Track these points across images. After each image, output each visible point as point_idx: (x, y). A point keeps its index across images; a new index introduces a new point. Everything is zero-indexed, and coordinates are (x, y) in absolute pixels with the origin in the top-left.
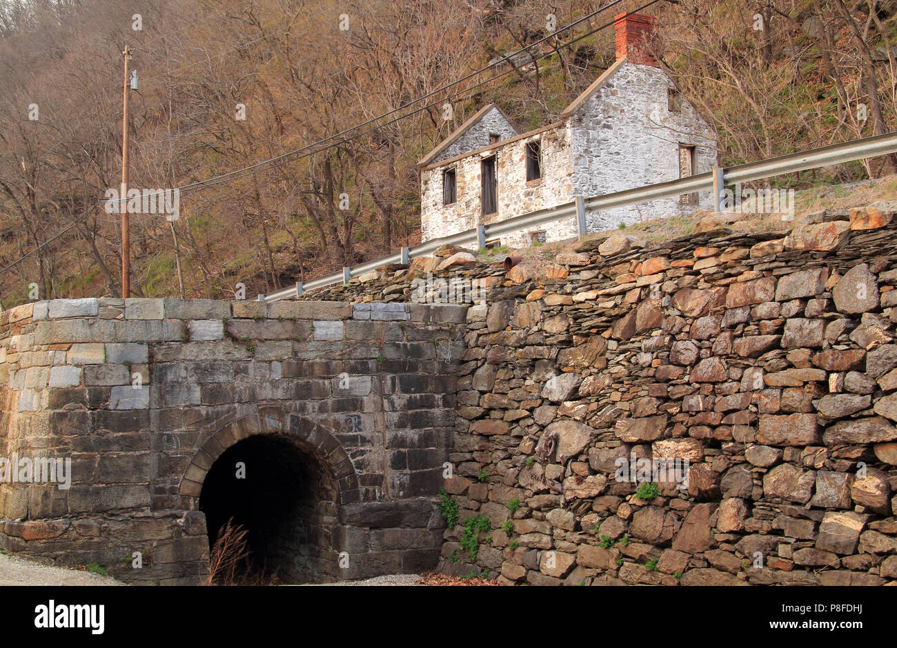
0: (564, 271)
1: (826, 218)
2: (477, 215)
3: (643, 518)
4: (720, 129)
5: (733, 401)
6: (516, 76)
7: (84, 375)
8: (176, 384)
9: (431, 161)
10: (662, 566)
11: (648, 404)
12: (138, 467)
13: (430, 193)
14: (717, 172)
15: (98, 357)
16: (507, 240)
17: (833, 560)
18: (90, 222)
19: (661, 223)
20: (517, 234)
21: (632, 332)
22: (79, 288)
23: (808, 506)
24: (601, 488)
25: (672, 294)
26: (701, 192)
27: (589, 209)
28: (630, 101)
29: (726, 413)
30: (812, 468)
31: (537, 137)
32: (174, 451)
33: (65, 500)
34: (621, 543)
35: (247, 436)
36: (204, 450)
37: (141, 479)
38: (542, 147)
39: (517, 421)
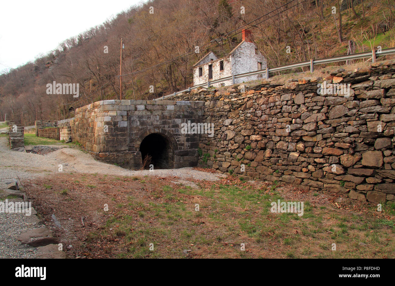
0: (229, 93)
1: (293, 81)
2: (207, 79)
3: (247, 154)
4: (268, 58)
5: (270, 126)
6: (217, 45)
7: (112, 119)
8: (134, 121)
9: (196, 66)
10: (251, 165)
11: (249, 126)
12: (125, 141)
13: (196, 73)
14: (267, 69)
15: (115, 114)
16: (214, 85)
17: (291, 163)
18: (113, 81)
19: (253, 81)
20: (217, 84)
21: (246, 108)
22: (110, 97)
23: (286, 151)
24: (237, 147)
25: (255, 99)
26: (263, 74)
27: (236, 78)
28: (246, 51)
29: (268, 129)
30: (288, 142)
31: (222, 60)
32: (133, 137)
33: (108, 148)
34: (242, 160)
35: (151, 133)
36: (141, 137)
37: (126, 144)
38: (224, 62)
39: (217, 130)
